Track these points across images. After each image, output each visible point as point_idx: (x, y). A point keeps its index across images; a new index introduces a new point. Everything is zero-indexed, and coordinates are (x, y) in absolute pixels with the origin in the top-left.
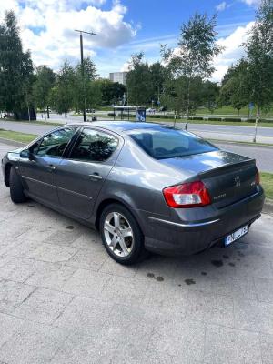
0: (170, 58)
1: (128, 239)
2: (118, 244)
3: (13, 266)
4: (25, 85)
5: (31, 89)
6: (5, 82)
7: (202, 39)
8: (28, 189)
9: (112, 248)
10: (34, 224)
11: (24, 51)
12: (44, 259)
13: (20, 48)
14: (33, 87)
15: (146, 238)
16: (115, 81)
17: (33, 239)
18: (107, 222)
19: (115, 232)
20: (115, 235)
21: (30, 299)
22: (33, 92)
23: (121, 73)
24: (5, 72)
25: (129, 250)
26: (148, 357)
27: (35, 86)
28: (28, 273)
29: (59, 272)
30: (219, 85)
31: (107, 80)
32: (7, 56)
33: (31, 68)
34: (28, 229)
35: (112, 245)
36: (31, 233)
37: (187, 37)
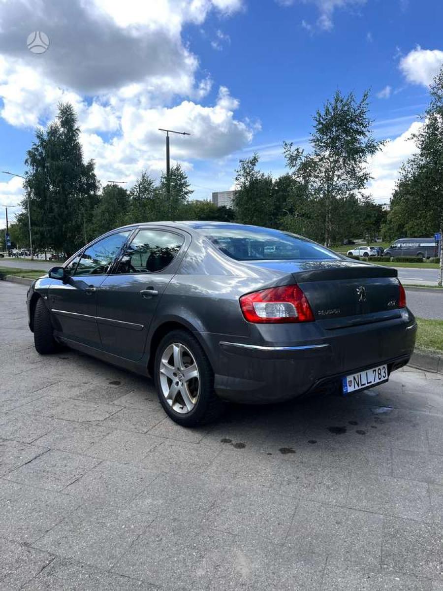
0: (299, 162)
1: (192, 383)
2: (179, 393)
3: (20, 424)
4: (83, 209)
5: (92, 215)
6: (55, 206)
7: (347, 131)
8: (60, 329)
9: (170, 402)
10: (63, 378)
11: (85, 161)
12: (66, 417)
13: (79, 157)
14: (94, 212)
15: (216, 376)
16: (220, 204)
17: (56, 395)
18: (165, 361)
19: (175, 374)
20: (176, 379)
21: (34, 462)
22: (94, 220)
23: (229, 193)
24: (55, 192)
25: (194, 401)
26: (197, 534)
27: (97, 211)
28: (39, 432)
29: (86, 434)
30: (387, 208)
31: (208, 204)
32: (59, 169)
33: (94, 186)
34: (51, 384)
35: (170, 397)
36: (55, 387)
37: (325, 129)
